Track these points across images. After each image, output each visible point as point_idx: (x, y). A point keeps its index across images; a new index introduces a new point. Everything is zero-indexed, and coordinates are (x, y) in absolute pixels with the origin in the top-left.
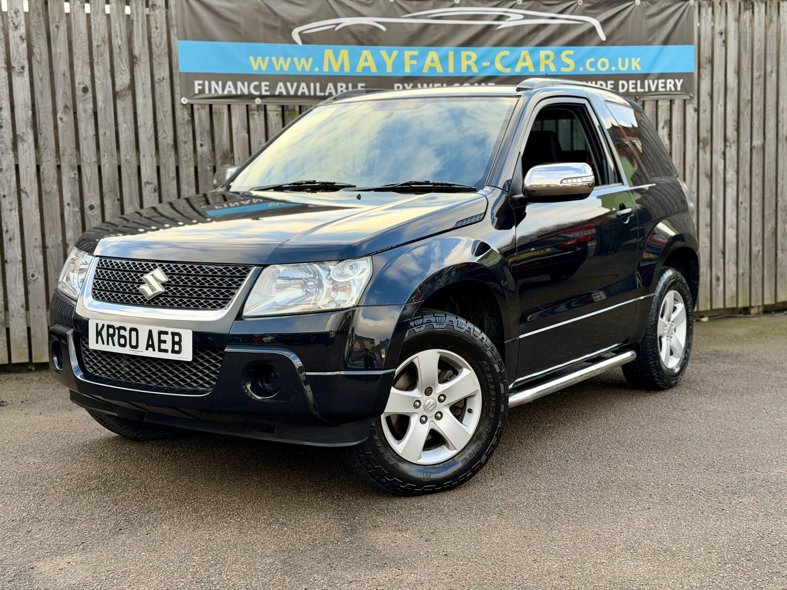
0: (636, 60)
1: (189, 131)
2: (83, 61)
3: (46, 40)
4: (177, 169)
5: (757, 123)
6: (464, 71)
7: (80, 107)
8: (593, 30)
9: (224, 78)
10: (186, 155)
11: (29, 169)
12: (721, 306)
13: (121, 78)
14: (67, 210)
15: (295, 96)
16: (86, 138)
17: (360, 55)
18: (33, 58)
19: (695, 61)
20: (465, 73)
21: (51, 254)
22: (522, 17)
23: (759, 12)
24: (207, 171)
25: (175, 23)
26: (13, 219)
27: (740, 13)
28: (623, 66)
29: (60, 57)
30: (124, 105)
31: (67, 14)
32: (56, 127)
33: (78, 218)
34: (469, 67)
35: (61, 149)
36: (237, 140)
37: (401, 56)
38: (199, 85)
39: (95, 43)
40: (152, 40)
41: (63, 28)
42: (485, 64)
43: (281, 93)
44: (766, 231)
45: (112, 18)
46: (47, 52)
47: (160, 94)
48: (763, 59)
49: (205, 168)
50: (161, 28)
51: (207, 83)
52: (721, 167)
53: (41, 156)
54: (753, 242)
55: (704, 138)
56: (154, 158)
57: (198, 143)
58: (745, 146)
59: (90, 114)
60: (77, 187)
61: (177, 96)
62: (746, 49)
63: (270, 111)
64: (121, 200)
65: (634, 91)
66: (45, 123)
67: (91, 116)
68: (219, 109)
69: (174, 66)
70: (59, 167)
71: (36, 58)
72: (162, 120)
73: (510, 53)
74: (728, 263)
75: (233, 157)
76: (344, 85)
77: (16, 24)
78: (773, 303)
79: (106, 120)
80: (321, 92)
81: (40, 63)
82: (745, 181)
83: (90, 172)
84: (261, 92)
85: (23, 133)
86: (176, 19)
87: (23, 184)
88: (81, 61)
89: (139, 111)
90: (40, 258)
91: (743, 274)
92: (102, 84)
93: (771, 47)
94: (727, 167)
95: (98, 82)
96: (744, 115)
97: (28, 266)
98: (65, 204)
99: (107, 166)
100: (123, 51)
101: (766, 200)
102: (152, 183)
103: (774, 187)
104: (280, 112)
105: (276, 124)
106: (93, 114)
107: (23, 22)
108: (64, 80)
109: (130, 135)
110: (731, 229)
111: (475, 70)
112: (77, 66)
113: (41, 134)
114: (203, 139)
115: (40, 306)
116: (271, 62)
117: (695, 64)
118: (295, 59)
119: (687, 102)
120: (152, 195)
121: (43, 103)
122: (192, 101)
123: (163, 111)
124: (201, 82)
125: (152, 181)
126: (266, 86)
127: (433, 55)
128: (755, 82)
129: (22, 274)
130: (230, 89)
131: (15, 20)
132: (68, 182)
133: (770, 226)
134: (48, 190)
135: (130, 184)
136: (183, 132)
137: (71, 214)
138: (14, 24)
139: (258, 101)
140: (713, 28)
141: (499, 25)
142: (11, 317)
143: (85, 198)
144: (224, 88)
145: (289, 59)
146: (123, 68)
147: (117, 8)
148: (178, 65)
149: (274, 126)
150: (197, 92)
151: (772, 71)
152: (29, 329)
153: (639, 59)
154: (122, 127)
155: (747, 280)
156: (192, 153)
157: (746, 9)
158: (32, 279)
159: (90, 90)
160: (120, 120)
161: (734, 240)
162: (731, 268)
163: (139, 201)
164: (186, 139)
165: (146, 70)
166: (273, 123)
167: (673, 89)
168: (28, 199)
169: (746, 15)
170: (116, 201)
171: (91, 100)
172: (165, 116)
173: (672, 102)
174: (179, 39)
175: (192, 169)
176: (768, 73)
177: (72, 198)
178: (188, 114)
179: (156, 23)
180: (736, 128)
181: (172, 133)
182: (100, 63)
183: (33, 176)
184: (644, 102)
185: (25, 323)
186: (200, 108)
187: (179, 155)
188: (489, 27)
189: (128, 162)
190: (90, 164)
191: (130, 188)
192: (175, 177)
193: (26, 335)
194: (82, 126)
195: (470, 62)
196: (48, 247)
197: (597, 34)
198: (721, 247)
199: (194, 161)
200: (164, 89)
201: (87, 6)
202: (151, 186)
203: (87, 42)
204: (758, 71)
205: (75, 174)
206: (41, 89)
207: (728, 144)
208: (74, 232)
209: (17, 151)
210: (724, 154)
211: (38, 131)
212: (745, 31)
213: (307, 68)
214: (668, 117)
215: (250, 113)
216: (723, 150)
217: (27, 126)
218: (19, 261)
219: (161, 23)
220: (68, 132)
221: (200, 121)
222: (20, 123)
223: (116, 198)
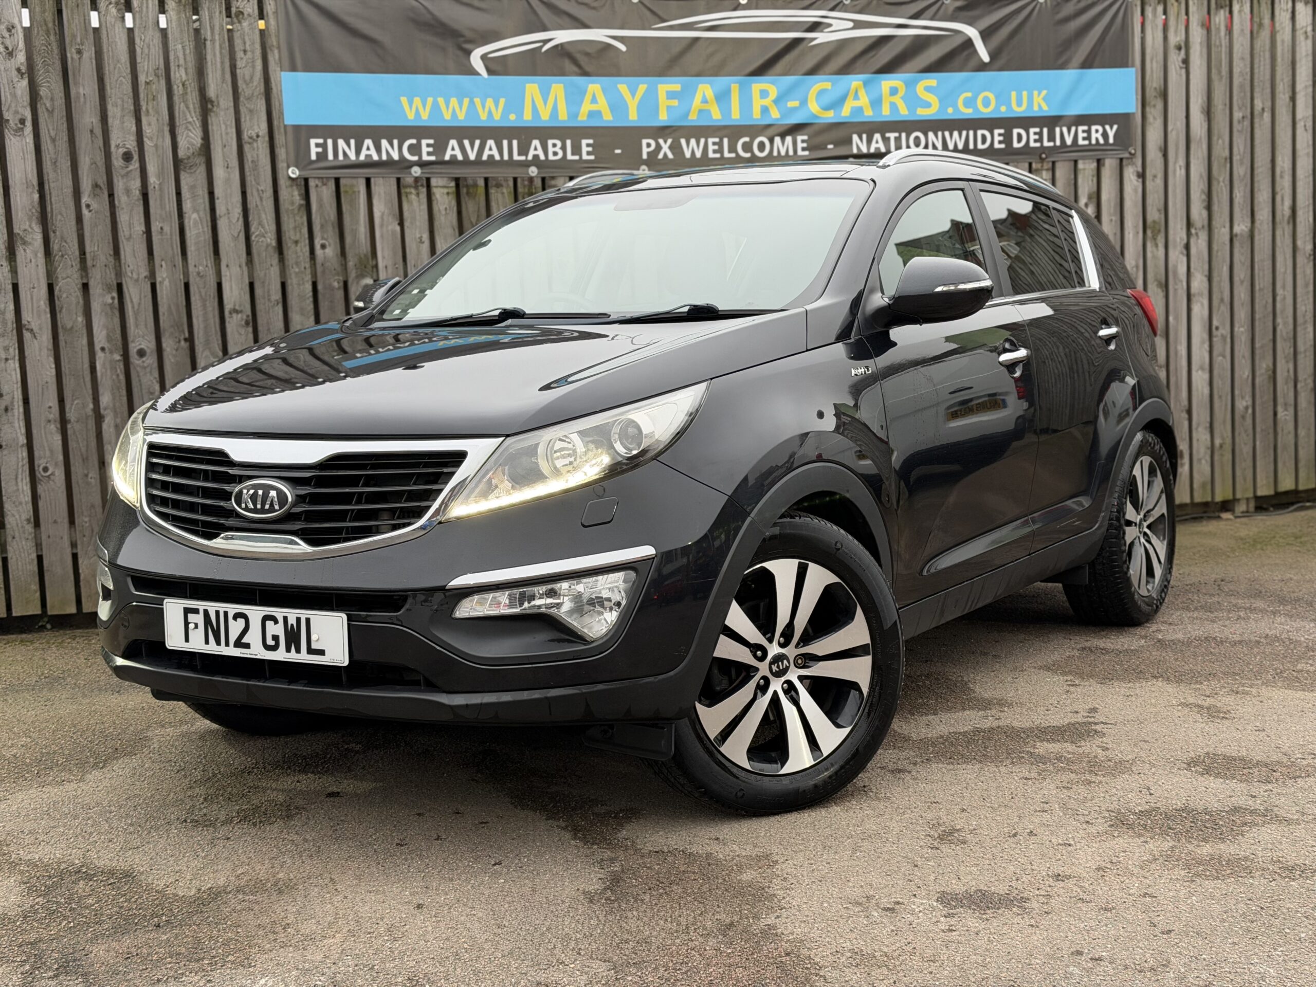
0: (1039, 94)
1: (303, 224)
2: (123, 109)
3: (61, 74)
4: (283, 285)
5: (1240, 195)
6: (756, 116)
7: (119, 185)
8: (969, 43)
9: (357, 134)
10: (297, 264)
11: (35, 290)
12: (1187, 500)
13: (188, 136)
14: (100, 355)
15: (478, 162)
16: (128, 239)
17: (583, 93)
18: (39, 106)
19: (1137, 94)
20: (757, 120)
21: (74, 433)
22: (851, 24)
23: (1240, 12)
24: (332, 289)
25: (275, 43)
26: (10, 375)
27: (1209, 13)
28: (1019, 104)
29: (85, 102)
30: (194, 181)
31: (95, 29)
32: (79, 219)
33: (119, 371)
34: (765, 110)
35: (88, 256)
36: (382, 236)
37: (651, 94)
38: (317, 145)
39: (142, 78)
40: (238, 71)
41: (89, 53)
42: (792, 104)
43: (453, 157)
44: (1258, 373)
45: (170, 36)
46: (62, 94)
47: (253, 161)
48: (1248, 89)
49: (330, 285)
50: (253, 52)
51: (330, 142)
52: (1182, 269)
53: (56, 269)
54: (1237, 392)
55: (1154, 222)
56: (245, 268)
57: (318, 242)
58: (1222, 234)
59: (136, 198)
60: (117, 321)
61: (281, 165)
62: (1220, 72)
63: (436, 187)
64: (190, 340)
65: (1038, 145)
66: (62, 215)
67: (138, 200)
68: (352, 186)
69: (275, 114)
70: (85, 286)
71: (45, 105)
72: (257, 206)
73: (833, 85)
74: (1197, 429)
75: (376, 266)
76: (559, 143)
77: (10, 49)
78: (1272, 492)
79: (162, 206)
80: (519, 154)
81: (51, 112)
82: (1222, 292)
83: (137, 295)
84: (420, 156)
85: (25, 230)
86: (278, 36)
87: (26, 316)
88: (119, 108)
89: (218, 192)
90: (58, 439)
91: (1221, 446)
92: (156, 146)
93: (1262, 68)
94: (1192, 270)
95: (148, 143)
96: (1219, 182)
97: (36, 454)
98: (97, 348)
99: (166, 283)
100: (189, 90)
101: (1257, 323)
102: (241, 312)
103: (1270, 300)
104: (454, 189)
105: (446, 209)
106: (141, 197)
107: (21, 45)
108: (92, 141)
109: (204, 232)
110: (1200, 372)
111: (775, 114)
112: (114, 117)
113: (54, 232)
114: (325, 236)
115: (59, 520)
116: (435, 105)
117: (1137, 99)
118: (477, 101)
119: (1125, 162)
120: (243, 331)
121: (57, 180)
122: (306, 174)
123: (258, 190)
124: (321, 141)
125: (242, 308)
126: (428, 145)
127: (705, 89)
128: (1236, 126)
129: (27, 467)
130: (369, 150)
131: (8, 43)
132: (102, 311)
133: (1264, 366)
134: (69, 326)
135: (205, 314)
136: (292, 225)
137: (108, 366)
138: (7, 48)
139: (416, 171)
140: (1165, 38)
141: (814, 39)
142: (9, 539)
143: (130, 339)
144: (358, 152)
145: (466, 101)
146: (191, 120)
147: (179, 19)
148: (281, 113)
149: (443, 212)
150: (313, 157)
151: (1263, 109)
152: (40, 559)
153: (1044, 92)
154: (190, 218)
155: (1228, 456)
156: (308, 260)
157: (1219, 6)
158: (42, 473)
159: (136, 157)
160: (187, 206)
161: (1206, 391)
162: (1202, 436)
163: (220, 342)
164: (297, 237)
165: (229, 123)
166: (442, 208)
167: (1101, 141)
168: (35, 341)
169: (1220, 18)
170: (183, 343)
171: (137, 174)
172: (261, 199)
173: (1099, 162)
174: (281, 70)
175: (309, 287)
176: (1256, 113)
177: (109, 339)
178: (300, 195)
179: (245, 43)
180: (1206, 204)
181: (273, 227)
182: (151, 111)
183: (42, 303)
184: (1054, 163)
185: (34, 548)
186: (320, 184)
187: (286, 263)
188: (797, 42)
189: (202, 277)
190: (137, 280)
191: (206, 320)
192: (281, 300)
193: (36, 569)
194: (123, 218)
195: (767, 102)
196: (70, 421)
197: (975, 51)
198: (1186, 403)
199: (312, 274)
200: (259, 153)
201: (129, 17)
202: (240, 315)
203: (130, 76)
204: (1240, 109)
205: (113, 298)
206: (53, 156)
207: (1193, 231)
208: (113, 394)
209: (15, 261)
210: (1187, 247)
211: (50, 225)
212: (1218, 43)
213: (497, 116)
214: (1095, 189)
215: (403, 191)
216: (1185, 241)
217: (30, 219)
218: (22, 446)
219: (253, 43)
220: (100, 227)
221: (321, 205)
222: (20, 214)
223: (182, 337)
